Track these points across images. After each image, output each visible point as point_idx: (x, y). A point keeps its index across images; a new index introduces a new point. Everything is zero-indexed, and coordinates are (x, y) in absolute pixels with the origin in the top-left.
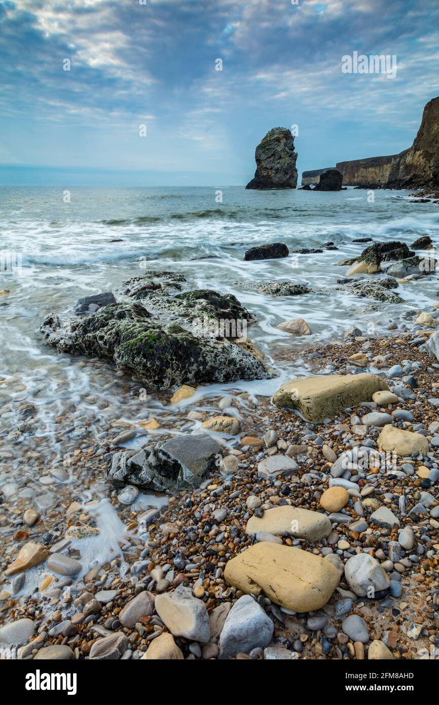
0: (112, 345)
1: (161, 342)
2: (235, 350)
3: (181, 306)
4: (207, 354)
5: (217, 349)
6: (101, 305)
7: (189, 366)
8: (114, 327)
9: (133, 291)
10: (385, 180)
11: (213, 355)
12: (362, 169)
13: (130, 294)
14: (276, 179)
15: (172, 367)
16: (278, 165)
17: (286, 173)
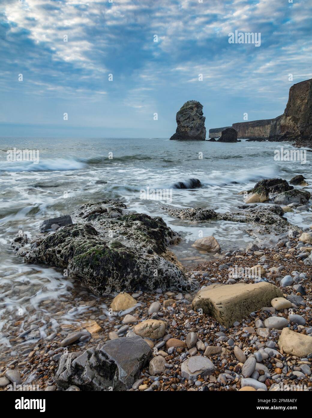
0: (67, 258)
1: (105, 255)
2: (163, 262)
3: (122, 226)
4: (140, 266)
5: (149, 261)
6: (60, 225)
7: (126, 275)
8: (69, 243)
9: (86, 214)
10: (268, 135)
11: (145, 266)
12: (251, 128)
13: (83, 217)
14: (191, 133)
15: (113, 276)
16: (192, 125)
17: (198, 130)
